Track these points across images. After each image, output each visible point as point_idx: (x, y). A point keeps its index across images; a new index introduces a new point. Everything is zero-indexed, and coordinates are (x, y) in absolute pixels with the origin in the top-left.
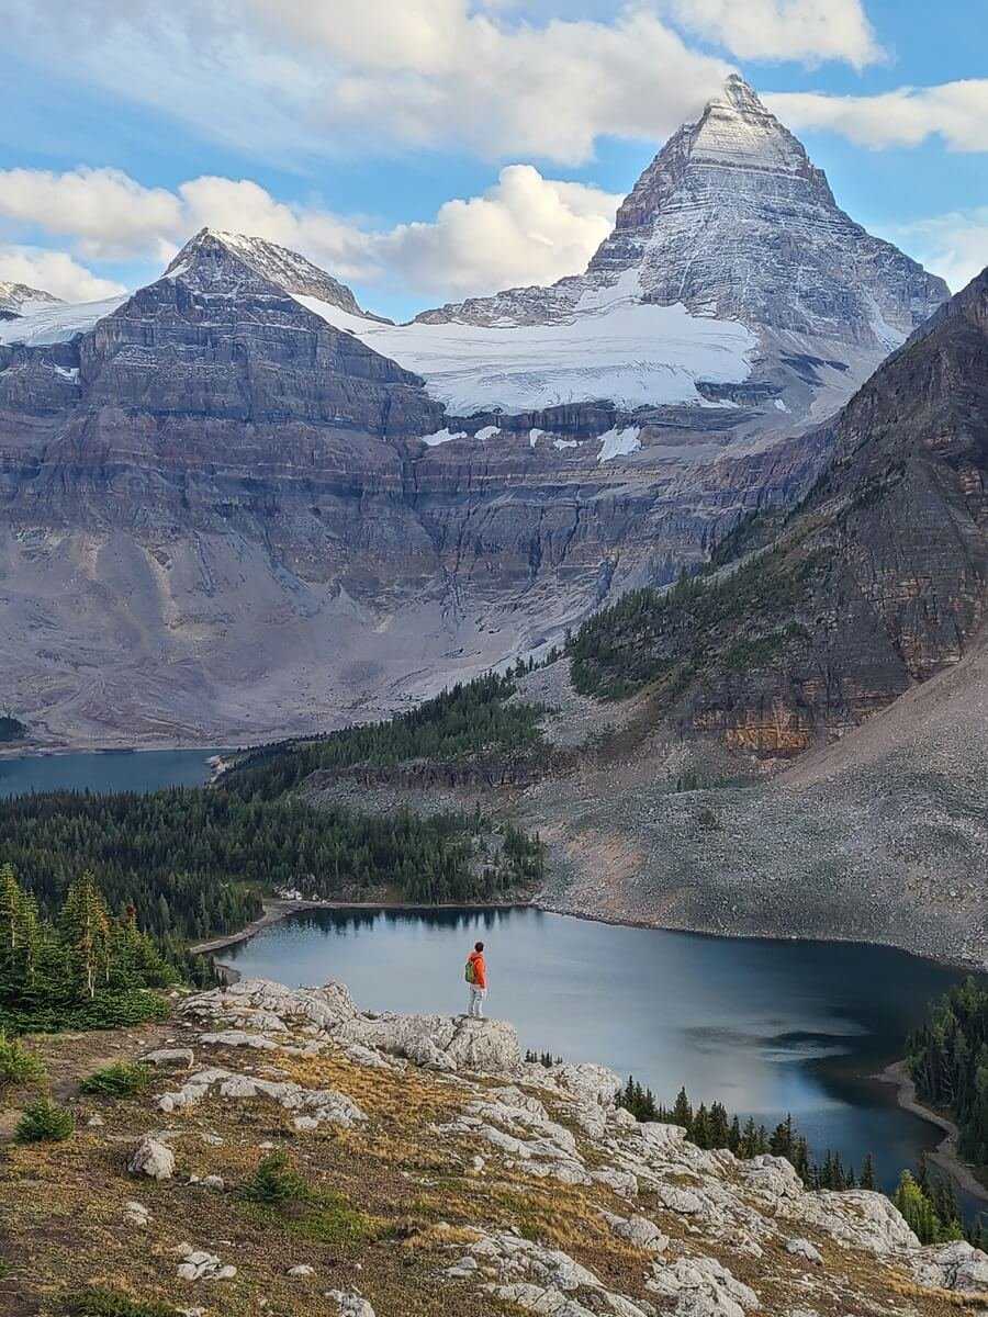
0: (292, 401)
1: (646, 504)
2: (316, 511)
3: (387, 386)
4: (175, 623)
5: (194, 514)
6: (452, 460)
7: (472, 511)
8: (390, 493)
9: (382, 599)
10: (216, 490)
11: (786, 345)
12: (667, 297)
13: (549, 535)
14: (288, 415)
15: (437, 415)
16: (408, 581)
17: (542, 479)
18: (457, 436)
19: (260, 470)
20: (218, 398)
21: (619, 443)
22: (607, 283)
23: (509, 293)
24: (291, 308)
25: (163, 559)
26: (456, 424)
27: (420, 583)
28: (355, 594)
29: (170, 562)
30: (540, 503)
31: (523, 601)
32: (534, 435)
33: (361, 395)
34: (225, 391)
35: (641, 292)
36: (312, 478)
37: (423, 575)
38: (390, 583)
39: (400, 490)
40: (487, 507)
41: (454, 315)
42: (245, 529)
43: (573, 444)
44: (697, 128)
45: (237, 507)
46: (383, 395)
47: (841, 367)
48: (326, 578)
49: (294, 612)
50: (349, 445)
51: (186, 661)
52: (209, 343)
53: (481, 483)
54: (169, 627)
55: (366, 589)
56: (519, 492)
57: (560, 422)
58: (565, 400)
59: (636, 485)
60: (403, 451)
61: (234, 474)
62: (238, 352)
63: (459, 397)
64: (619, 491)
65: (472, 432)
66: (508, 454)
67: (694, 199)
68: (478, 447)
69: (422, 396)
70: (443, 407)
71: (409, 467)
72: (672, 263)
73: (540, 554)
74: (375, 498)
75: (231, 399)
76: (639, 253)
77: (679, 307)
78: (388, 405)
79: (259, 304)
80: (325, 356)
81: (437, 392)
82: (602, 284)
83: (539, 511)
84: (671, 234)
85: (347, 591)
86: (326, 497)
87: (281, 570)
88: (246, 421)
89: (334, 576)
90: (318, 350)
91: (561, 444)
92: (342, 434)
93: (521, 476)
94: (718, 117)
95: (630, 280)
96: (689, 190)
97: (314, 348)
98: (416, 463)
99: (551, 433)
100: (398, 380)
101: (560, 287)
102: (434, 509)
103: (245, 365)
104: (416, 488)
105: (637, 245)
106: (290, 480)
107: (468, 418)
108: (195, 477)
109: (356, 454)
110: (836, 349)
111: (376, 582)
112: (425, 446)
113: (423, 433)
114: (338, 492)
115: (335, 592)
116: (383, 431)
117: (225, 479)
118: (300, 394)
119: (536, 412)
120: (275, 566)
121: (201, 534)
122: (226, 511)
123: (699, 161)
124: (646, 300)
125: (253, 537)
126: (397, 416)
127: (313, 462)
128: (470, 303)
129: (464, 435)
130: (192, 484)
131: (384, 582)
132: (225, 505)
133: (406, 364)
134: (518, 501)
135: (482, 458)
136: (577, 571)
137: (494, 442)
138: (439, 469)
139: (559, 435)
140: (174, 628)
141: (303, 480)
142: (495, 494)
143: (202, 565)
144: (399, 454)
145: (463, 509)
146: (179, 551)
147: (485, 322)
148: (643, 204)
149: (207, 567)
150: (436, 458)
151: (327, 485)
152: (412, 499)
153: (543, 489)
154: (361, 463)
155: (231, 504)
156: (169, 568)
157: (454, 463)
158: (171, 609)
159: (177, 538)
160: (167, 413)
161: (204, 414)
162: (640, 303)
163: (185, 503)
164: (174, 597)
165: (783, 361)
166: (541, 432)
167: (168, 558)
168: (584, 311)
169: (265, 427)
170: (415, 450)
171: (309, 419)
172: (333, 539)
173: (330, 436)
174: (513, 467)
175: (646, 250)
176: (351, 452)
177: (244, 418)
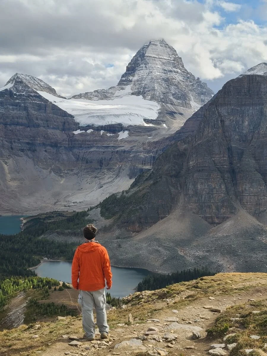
0: (40, 122)
1: (129, 152)
2: (46, 151)
3: (64, 118)
4: (9, 181)
5: (14, 151)
6: (80, 138)
7: (85, 152)
8: (65, 147)
9: (62, 174)
10: (20, 145)
11: (167, 108)
12: (138, 93)
13: (105, 158)
14: (38, 126)
15: (77, 126)
16: (69, 170)
17: (104, 144)
18: (82, 132)
19: (31, 140)
20: (20, 121)
21: (123, 135)
22: (123, 89)
23: (97, 91)
24: (40, 97)
25: (6, 163)
26: (82, 128)
27: (72, 170)
28: (56, 173)
29: (8, 164)
30: (103, 150)
31: (98, 176)
32: (102, 132)
33: (58, 120)
34: (22, 119)
35: (131, 92)
36: (45, 142)
37: (73, 168)
38: (65, 170)
39: (67, 146)
40: (89, 151)
41: (82, 96)
42: (27, 155)
43: (112, 135)
44: (148, 46)
45: (25, 150)
46: (63, 121)
47: (181, 114)
48: (48, 169)
49: (40, 178)
50: (54, 134)
51: (12, 191)
52: (18, 106)
53: (88, 144)
54: (8, 181)
55: (58, 172)
56: (98, 147)
57: (108, 129)
58: (110, 123)
59: (127, 147)
60: (68, 135)
61: (25, 141)
62: (26, 109)
63: (83, 121)
64: (122, 148)
65: (86, 130)
66: (95, 137)
67: (146, 67)
68: (87, 135)
69: (73, 121)
70: (79, 124)
71: (69, 140)
72: (140, 84)
73: (103, 164)
74: (61, 148)
75: (25, 121)
76: (131, 81)
77: (141, 96)
78: (64, 123)
79: (31, 96)
80: (49, 110)
81: (77, 120)
82: (121, 89)
83: (102, 153)
84: (139, 76)
85: (53, 172)
86: (48, 147)
87: (37, 167)
88: (28, 127)
89: (50, 168)
90: (47, 108)
91: (108, 135)
92: (53, 131)
93: (98, 143)
94: (153, 44)
95: (128, 88)
96: (145, 64)
97: (46, 108)
98: (72, 139)
99: (106, 132)
100: (67, 116)
101: (110, 90)
102: (76, 151)
103: (28, 112)
104: (72, 145)
105: (131, 79)
106: (39, 143)
107: (85, 127)
108: (15, 142)
109: (56, 137)
110: (181, 109)
111: (60, 170)
112: (74, 134)
113: (74, 130)
114: (52, 146)
115: (50, 172)
116: (63, 130)
117: (22, 142)
118: (42, 120)
119: (102, 126)
120: (35, 165)
121: (16, 157)
122: (22, 150)
123: (147, 57)
124: (133, 94)
125: (29, 158)
126: (67, 126)
127: (45, 138)
128: (87, 93)
129: (84, 131)
130: (14, 144)
131: (63, 170)
132: (22, 149)
133: (69, 112)
134: (98, 150)
135: (88, 138)
136: (111, 169)
137: (92, 133)
138: (78, 141)
139: (108, 132)
140: (9, 182)
141: (42, 143)
142: (91, 147)
143: (16, 165)
144: (67, 136)
145: (83, 151)
146: (10, 161)
147: (90, 99)
148: (133, 65)
149: (17, 166)
150: (77, 138)
151: (49, 144)
152: (70, 148)
153: (104, 147)
154: (57, 139)
155: (24, 149)
156: (8, 166)
157: (81, 139)
158: (9, 177)
159: (10, 158)
160: (7, 124)
161: (17, 125)
162: (131, 95)
163: (12, 148)
164: (9, 173)
165: (167, 113)
166: (104, 131)
167: (7, 163)
168: (116, 96)
169: (33, 129)
170: (72, 135)
171: (44, 127)
172: (50, 159)
173: (50, 131)
174: (96, 141)
175: (133, 80)
176: (55, 136)
177: (27, 126)
